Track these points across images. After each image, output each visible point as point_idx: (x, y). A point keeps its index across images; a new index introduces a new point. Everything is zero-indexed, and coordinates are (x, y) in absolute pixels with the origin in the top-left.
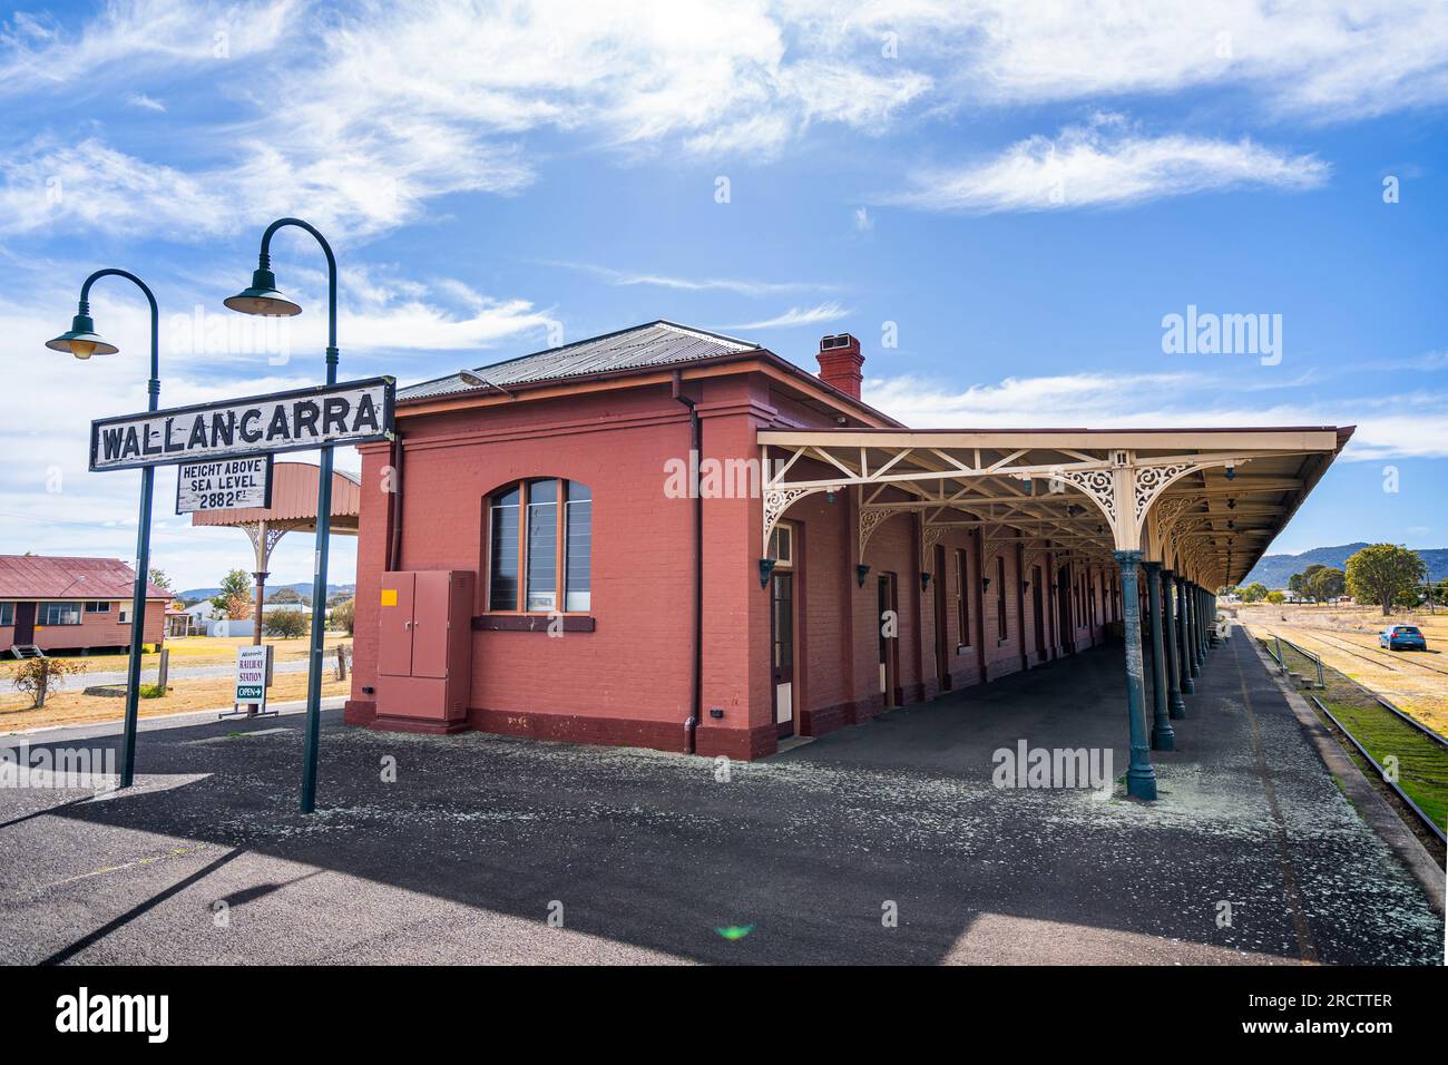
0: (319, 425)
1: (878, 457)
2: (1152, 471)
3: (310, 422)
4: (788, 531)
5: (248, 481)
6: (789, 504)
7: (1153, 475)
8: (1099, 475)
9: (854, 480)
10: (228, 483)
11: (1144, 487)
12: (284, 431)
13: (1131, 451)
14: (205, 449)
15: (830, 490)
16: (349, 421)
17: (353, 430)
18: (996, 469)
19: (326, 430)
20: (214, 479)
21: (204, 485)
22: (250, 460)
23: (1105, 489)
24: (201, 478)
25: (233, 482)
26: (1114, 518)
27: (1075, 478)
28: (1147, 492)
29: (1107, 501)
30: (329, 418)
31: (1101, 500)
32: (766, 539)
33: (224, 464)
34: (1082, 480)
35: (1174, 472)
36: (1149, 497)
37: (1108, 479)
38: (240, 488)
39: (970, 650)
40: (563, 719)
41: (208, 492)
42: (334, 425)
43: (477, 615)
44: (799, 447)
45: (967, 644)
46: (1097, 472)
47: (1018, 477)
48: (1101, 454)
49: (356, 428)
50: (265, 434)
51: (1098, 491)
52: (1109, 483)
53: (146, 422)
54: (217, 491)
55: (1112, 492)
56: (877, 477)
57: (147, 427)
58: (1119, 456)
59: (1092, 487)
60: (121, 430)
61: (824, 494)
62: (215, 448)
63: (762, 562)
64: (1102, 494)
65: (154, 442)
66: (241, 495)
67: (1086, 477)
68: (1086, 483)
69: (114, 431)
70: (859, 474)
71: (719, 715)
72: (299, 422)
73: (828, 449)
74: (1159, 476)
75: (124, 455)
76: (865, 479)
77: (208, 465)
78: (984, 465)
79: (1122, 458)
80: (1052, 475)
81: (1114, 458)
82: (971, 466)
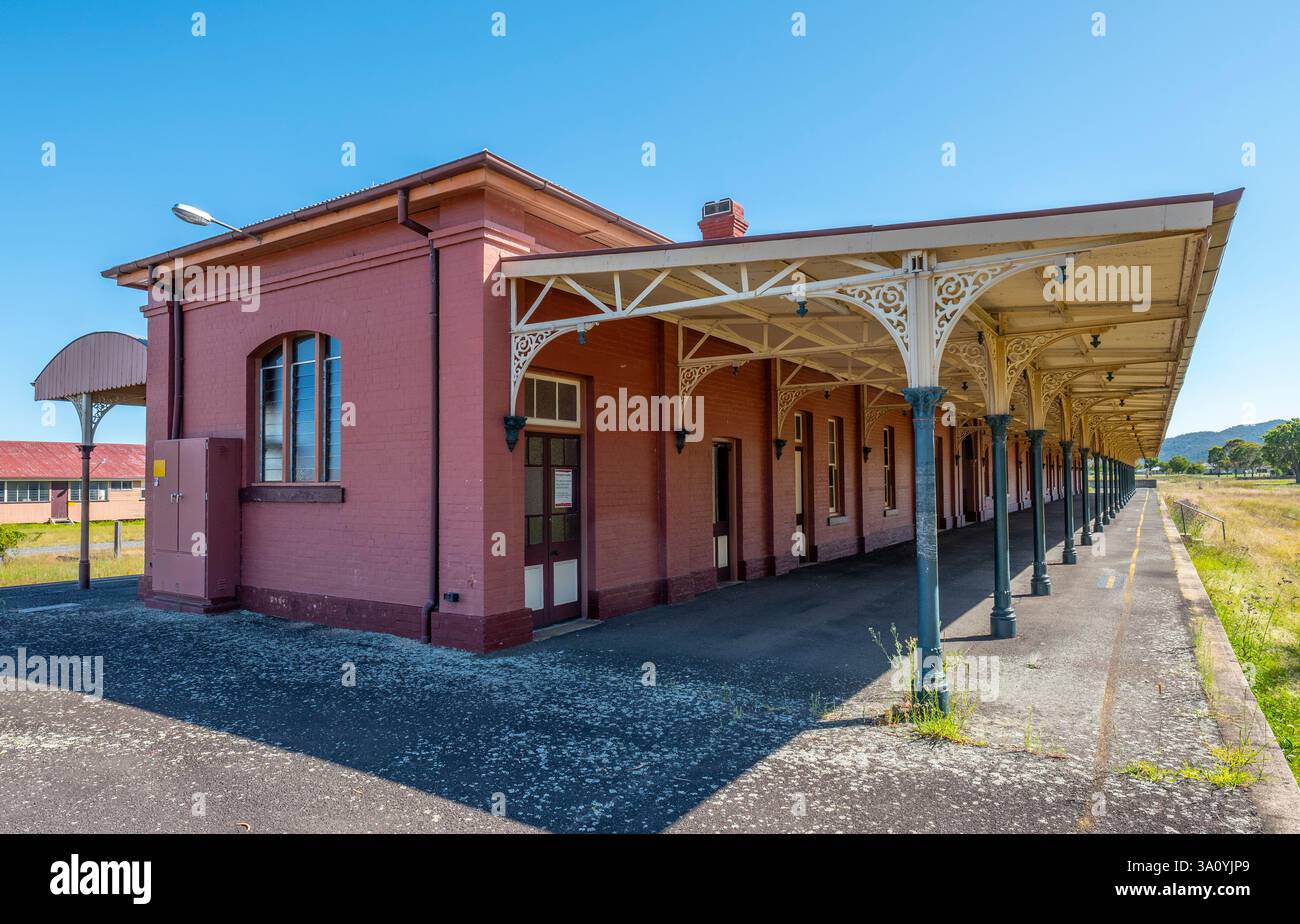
1: (633, 283)
2: (958, 279)
4: (575, 387)
6: (539, 349)
7: (958, 284)
8: (891, 289)
9: (608, 315)
11: (946, 301)
13: (930, 252)
15: (581, 329)
18: (767, 289)
23: (897, 308)
26: (906, 345)
27: (860, 295)
28: (949, 308)
29: (900, 324)
31: (892, 322)
32: (514, 391)
34: (869, 297)
35: (985, 276)
36: (952, 315)
37: (901, 294)
39: (848, 520)
40: (318, 599)
43: (245, 486)
44: (548, 278)
45: (843, 514)
46: (887, 285)
47: (793, 298)
48: (892, 259)
51: (887, 311)
52: (902, 299)
55: (905, 312)
56: (632, 310)
58: (914, 260)
59: (881, 306)
61: (574, 334)
63: (506, 419)
64: (893, 315)
67: (873, 293)
68: (874, 301)
70: (612, 307)
71: (456, 598)
73: (578, 278)
74: (966, 285)
76: (620, 314)
78: (752, 288)
79: (918, 263)
80: (833, 294)
81: (907, 263)
82: (739, 290)
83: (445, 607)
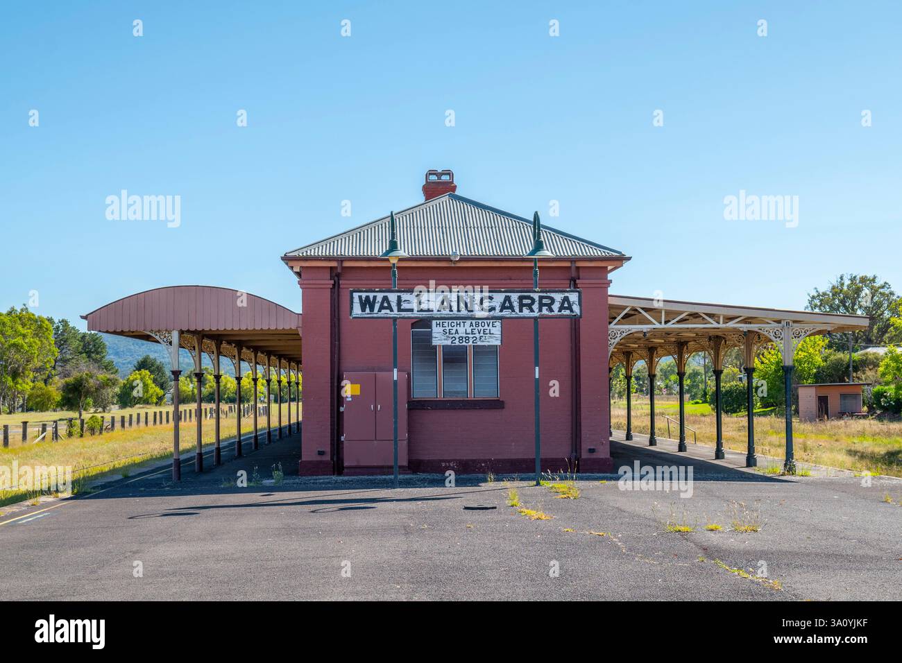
0: (536, 307)
1: (670, 315)
2: (799, 330)
3: (530, 307)
5: (487, 331)
6: (621, 337)
8: (777, 330)
9: (658, 326)
10: (472, 332)
12: (511, 308)
13: (791, 320)
14: (451, 313)
15: (643, 330)
16: (556, 307)
17: (559, 311)
18: (731, 324)
19: (540, 310)
20: (461, 330)
21: (453, 331)
22: (488, 321)
23: (779, 337)
24: (450, 328)
25: (476, 331)
27: (767, 331)
30: (541, 305)
33: (468, 322)
34: (769, 332)
38: (482, 334)
40: (484, 461)
41: (457, 336)
42: (544, 308)
47: (741, 329)
48: (779, 322)
49: (560, 311)
50: (498, 309)
51: (776, 337)
53: (399, 294)
54: (465, 335)
56: (669, 325)
57: (399, 297)
58: (787, 322)
59: (773, 335)
60: (375, 297)
62: (459, 313)
65: (404, 306)
66: (483, 339)
67: (771, 331)
68: (771, 334)
69: (367, 297)
70: (660, 323)
71: (592, 451)
72: (521, 306)
73: (644, 309)
75: (379, 311)
76: (663, 326)
77: (455, 321)
78: (724, 323)
79: (788, 324)
80: (756, 330)
81: (784, 323)
82: (718, 323)
83: (585, 455)
